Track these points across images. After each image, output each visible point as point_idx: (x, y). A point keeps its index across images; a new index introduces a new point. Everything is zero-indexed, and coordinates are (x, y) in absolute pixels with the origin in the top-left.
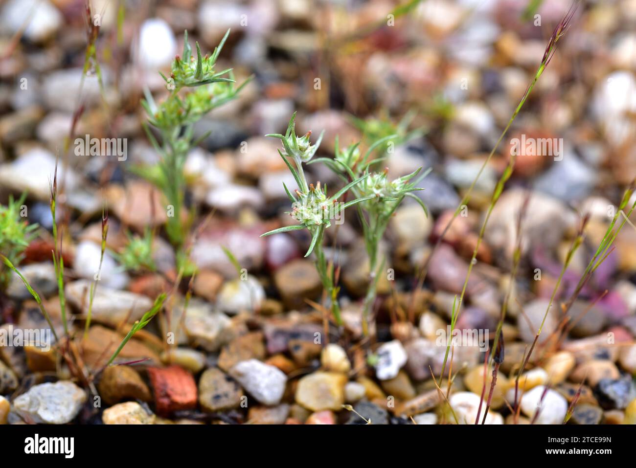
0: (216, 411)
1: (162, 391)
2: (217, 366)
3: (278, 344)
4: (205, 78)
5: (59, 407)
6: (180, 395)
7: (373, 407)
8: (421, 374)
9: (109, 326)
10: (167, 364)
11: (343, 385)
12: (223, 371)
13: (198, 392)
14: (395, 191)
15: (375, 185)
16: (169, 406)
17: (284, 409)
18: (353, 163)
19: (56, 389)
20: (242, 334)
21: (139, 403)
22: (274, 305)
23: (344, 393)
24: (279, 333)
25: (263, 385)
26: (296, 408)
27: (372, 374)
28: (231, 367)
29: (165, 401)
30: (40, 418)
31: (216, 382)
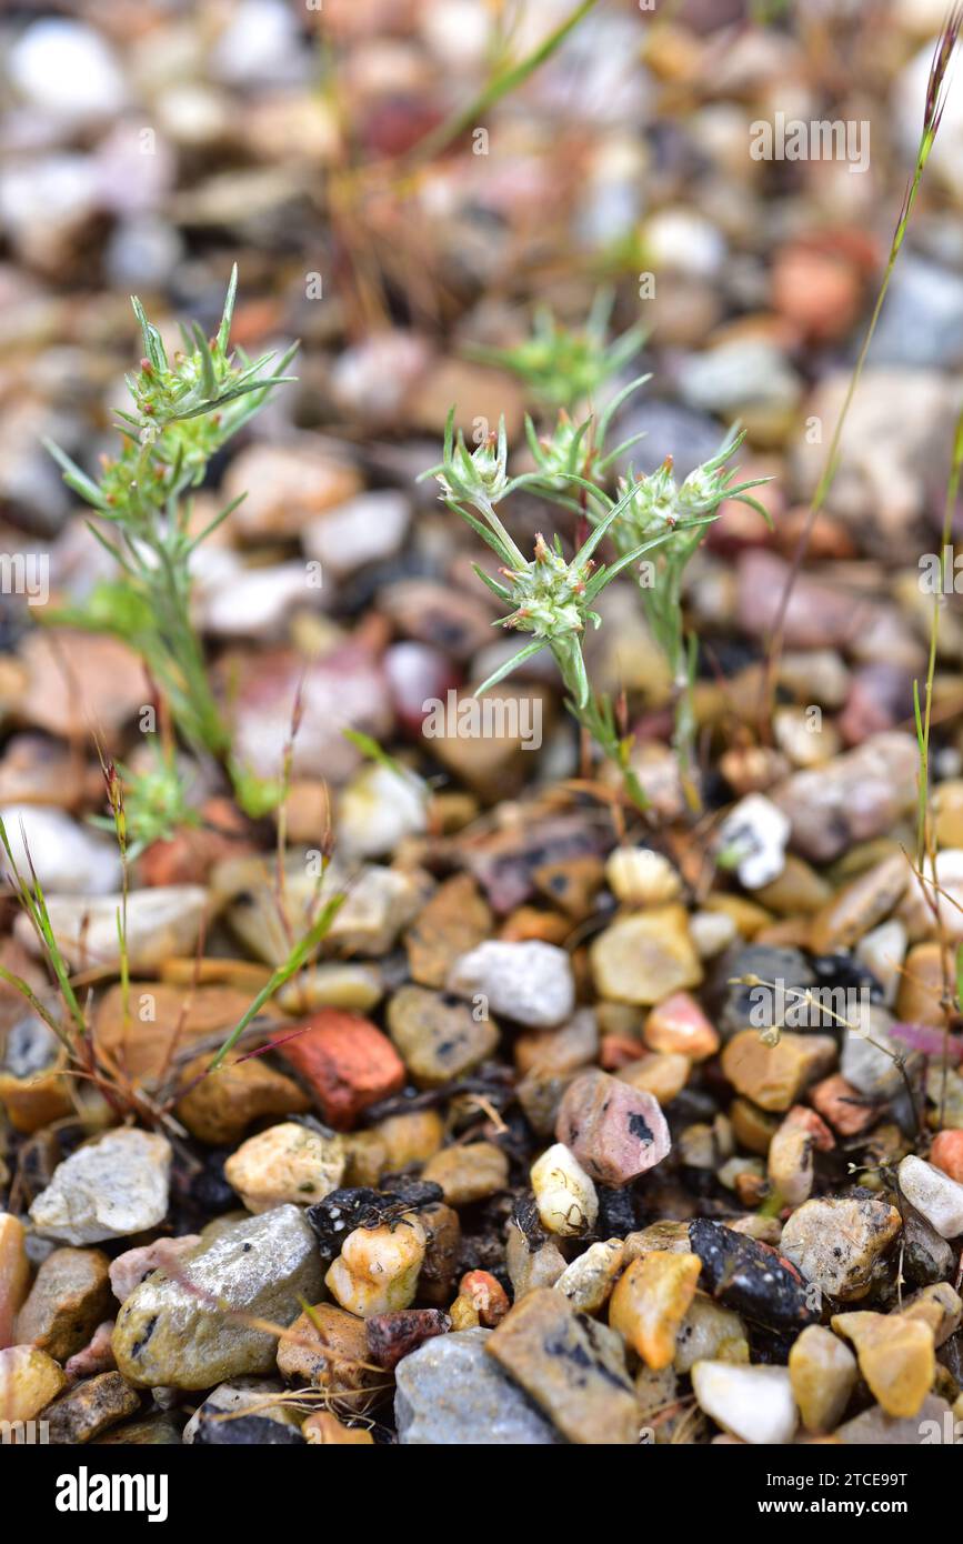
0: (454, 1078)
1: (328, 1078)
2: (409, 981)
3: (510, 887)
4: (222, 389)
5: (134, 1193)
6: (368, 1072)
7: (767, 953)
8: (828, 845)
9: (145, 977)
10: (302, 1014)
11: (685, 929)
12: (426, 987)
13: (401, 1053)
14: (701, 498)
15: (654, 500)
16: (353, 1102)
17: (587, 1021)
18: (580, 465)
19: (109, 1154)
20: (428, 895)
21: (295, 1121)
22: (458, 806)
23: (694, 943)
24: (504, 863)
25: (528, 989)
26: (607, 1011)
27: (730, 883)
28: (444, 974)
29: (342, 1097)
30: (108, 1229)
31: (427, 1018)
